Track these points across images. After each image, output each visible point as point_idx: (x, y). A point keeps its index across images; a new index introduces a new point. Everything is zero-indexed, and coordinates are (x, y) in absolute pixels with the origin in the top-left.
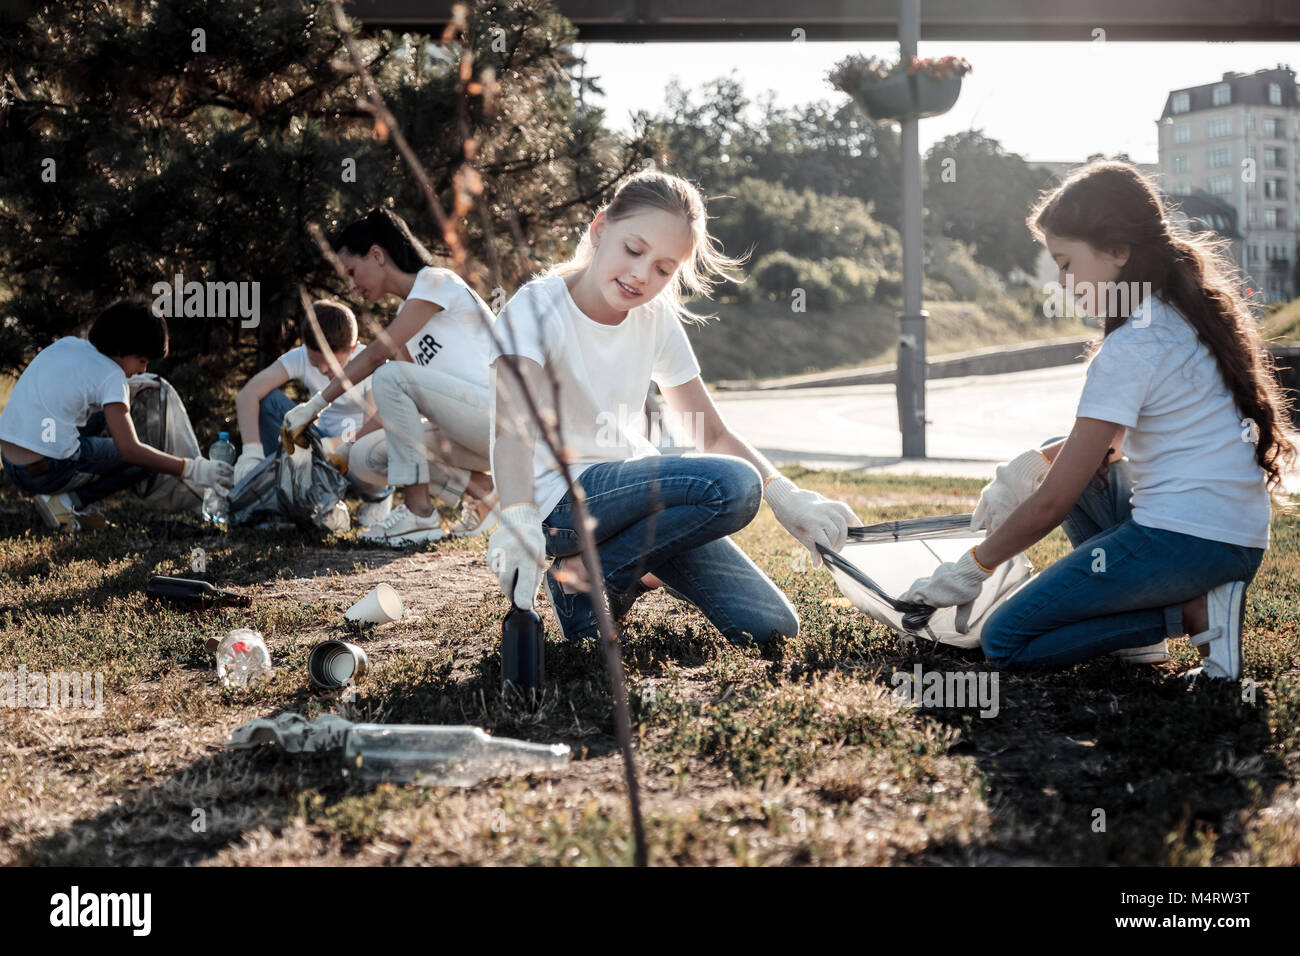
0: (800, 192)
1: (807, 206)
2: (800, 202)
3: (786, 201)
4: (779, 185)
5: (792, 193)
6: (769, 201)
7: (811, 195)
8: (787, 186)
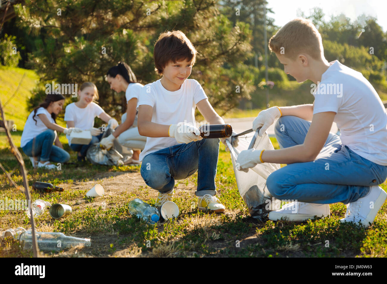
0: (343, 44)
1: (345, 49)
2: (342, 48)
3: (338, 48)
4: (336, 42)
5: (340, 45)
6: (332, 48)
7: (347, 46)
8: (338, 42)
